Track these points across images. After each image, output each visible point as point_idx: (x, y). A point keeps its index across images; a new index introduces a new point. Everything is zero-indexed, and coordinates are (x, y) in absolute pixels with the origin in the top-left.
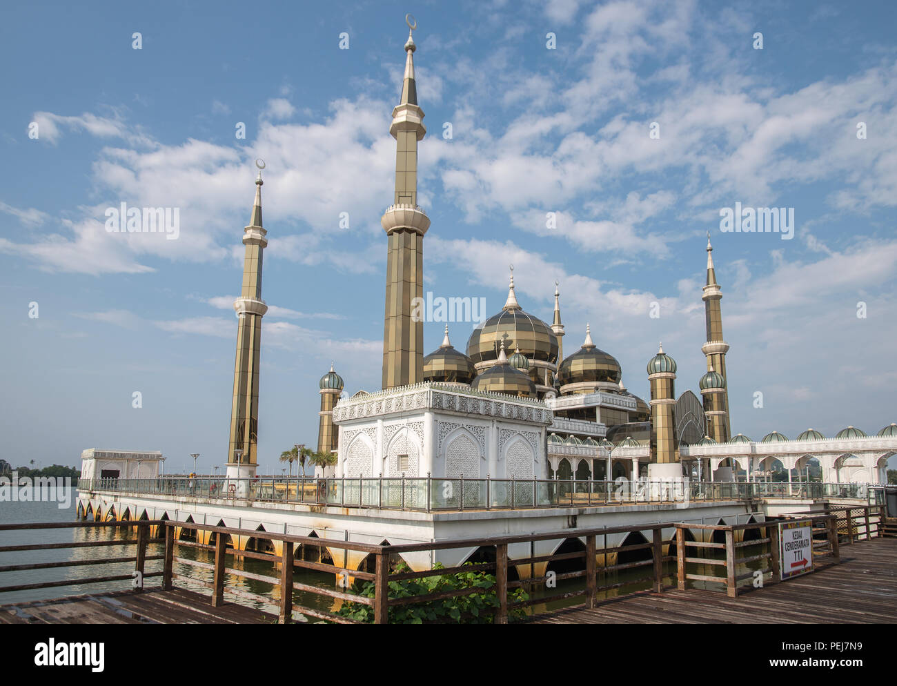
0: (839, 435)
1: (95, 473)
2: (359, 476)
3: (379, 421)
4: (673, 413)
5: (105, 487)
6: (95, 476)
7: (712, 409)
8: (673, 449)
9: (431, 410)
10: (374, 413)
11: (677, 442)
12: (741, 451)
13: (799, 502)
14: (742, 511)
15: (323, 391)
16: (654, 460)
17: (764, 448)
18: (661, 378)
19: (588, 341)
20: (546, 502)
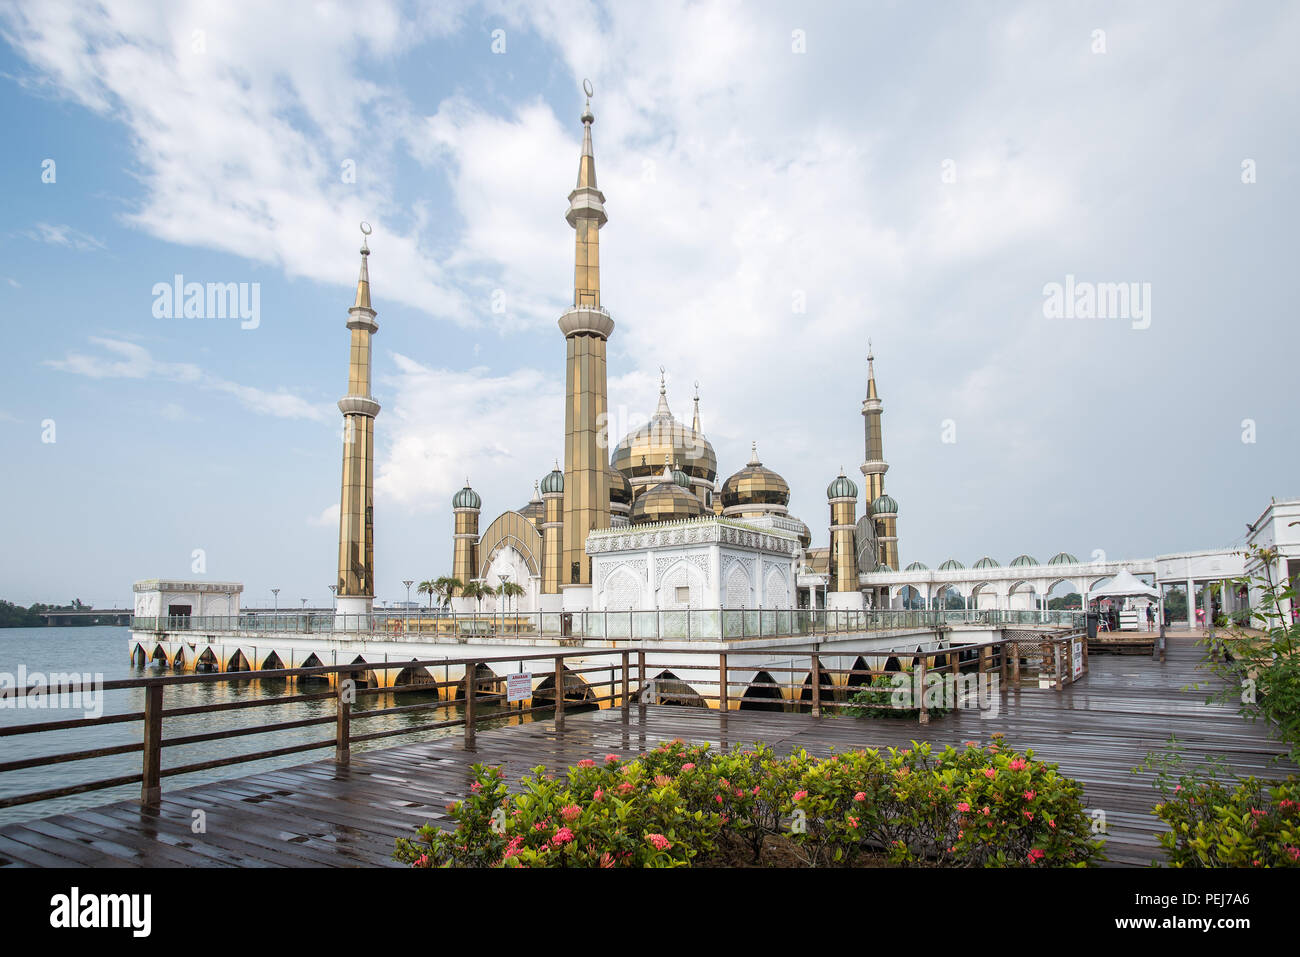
0: (1014, 563)
1: (162, 608)
2: (628, 609)
3: (650, 554)
4: (854, 539)
5: (173, 625)
6: (161, 613)
7: (885, 535)
8: (853, 577)
9: (719, 544)
10: (645, 544)
11: (857, 569)
12: (921, 579)
13: (983, 628)
14: (931, 639)
16: (833, 587)
17: (943, 576)
18: (843, 502)
20: (797, 631)
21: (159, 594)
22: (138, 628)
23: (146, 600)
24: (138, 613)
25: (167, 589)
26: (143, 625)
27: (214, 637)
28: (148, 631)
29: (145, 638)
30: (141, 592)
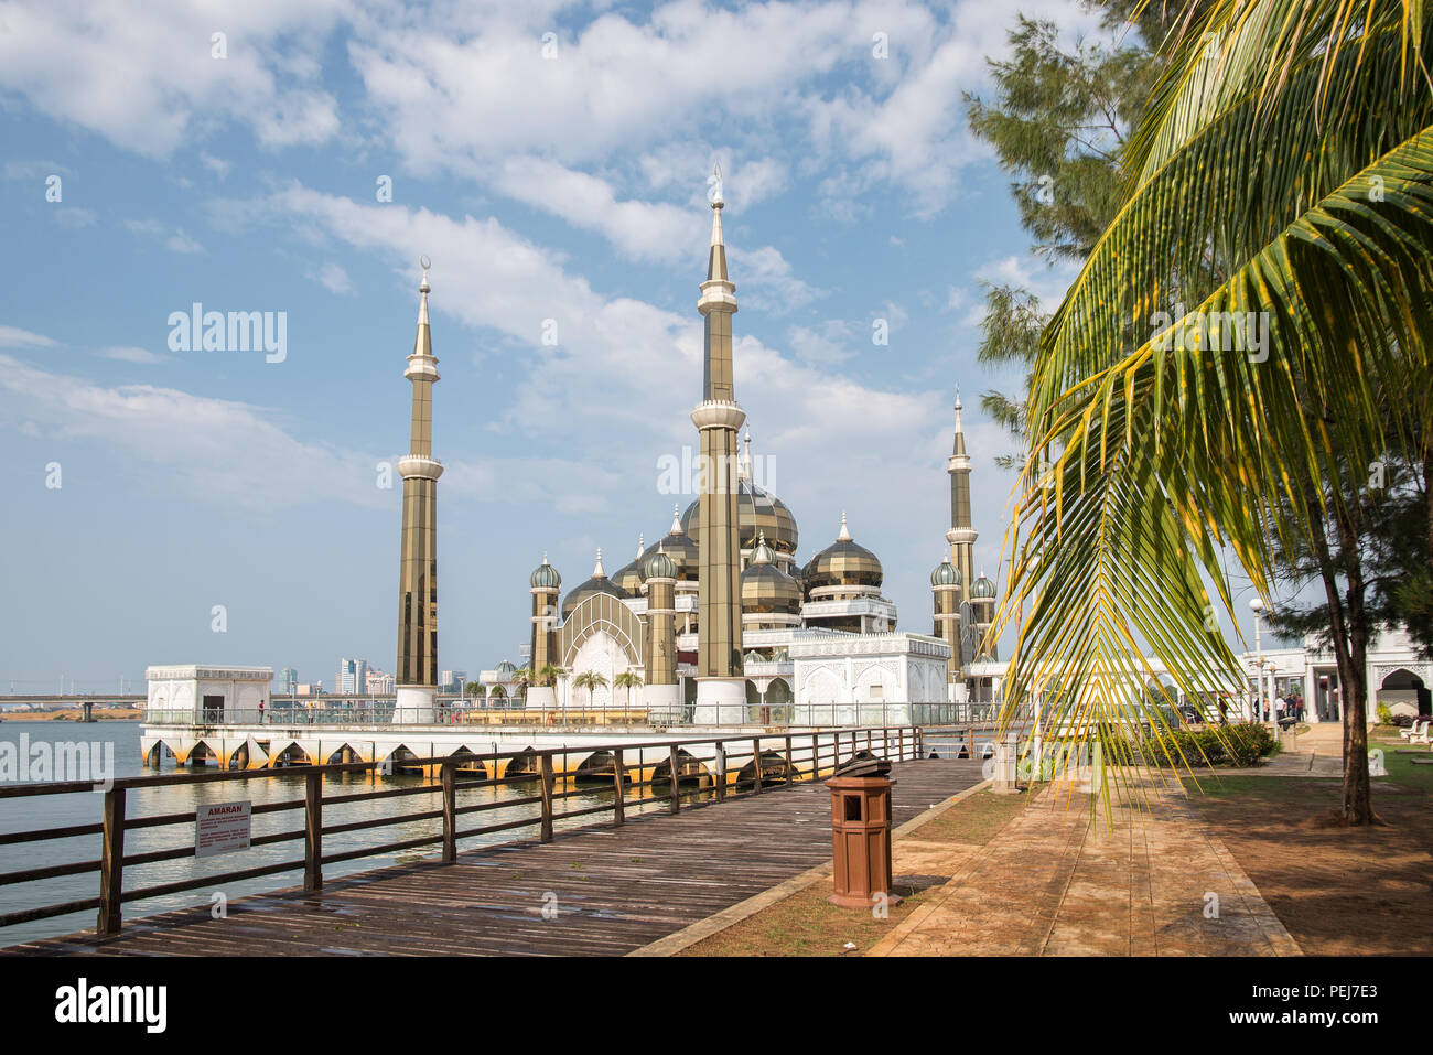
21: (194, 682)
22: (158, 724)
23: (167, 689)
24: (152, 704)
25: (202, 677)
26: (168, 719)
27: (300, 732)
28: (178, 725)
29: (170, 734)
30: (161, 680)
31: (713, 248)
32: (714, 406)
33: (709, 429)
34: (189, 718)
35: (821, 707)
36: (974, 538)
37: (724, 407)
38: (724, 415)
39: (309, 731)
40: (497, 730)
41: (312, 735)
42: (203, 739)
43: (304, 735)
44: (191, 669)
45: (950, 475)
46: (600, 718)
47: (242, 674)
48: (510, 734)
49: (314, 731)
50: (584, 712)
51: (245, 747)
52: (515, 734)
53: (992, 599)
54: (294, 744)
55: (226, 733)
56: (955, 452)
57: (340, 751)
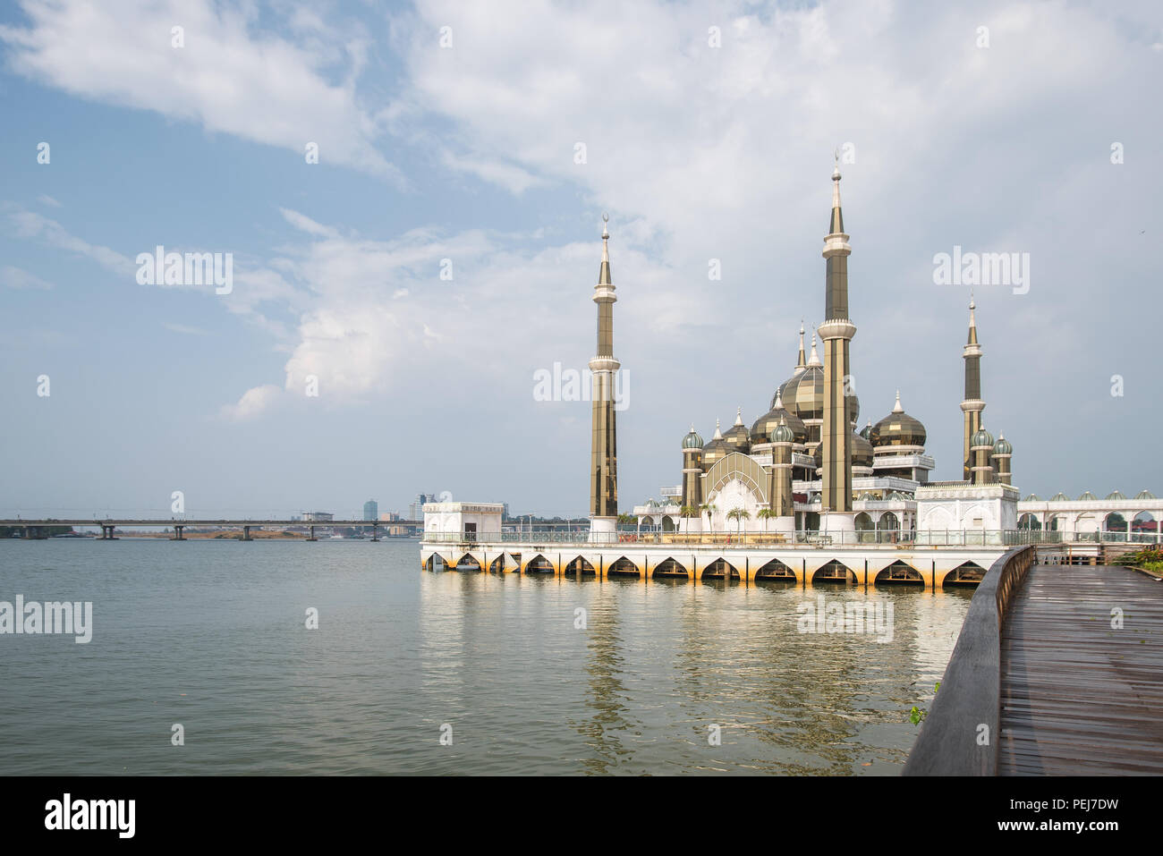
1: (462, 526)
2: (945, 529)
3: (958, 501)
6: (462, 529)
7: (1000, 471)
10: (956, 496)
15: (685, 450)
19: (898, 408)
21: (460, 514)
22: (434, 541)
23: (440, 519)
24: (428, 528)
25: (465, 510)
26: (441, 538)
27: (544, 547)
28: (449, 543)
29: (443, 549)
30: (434, 512)
31: (833, 210)
32: (836, 324)
33: (832, 340)
34: (458, 538)
35: (938, 533)
36: (982, 407)
37: (844, 324)
38: (843, 330)
39: (551, 548)
40: (668, 546)
41: (553, 550)
42: (468, 552)
43: (546, 550)
44: (458, 505)
45: (964, 360)
46: (748, 539)
47: (487, 508)
48: (705, 549)
49: (555, 547)
50: (761, 535)
51: (502, 558)
52: (709, 549)
53: (1008, 455)
54: (540, 556)
55: (486, 548)
56: (970, 342)
57: (575, 560)
